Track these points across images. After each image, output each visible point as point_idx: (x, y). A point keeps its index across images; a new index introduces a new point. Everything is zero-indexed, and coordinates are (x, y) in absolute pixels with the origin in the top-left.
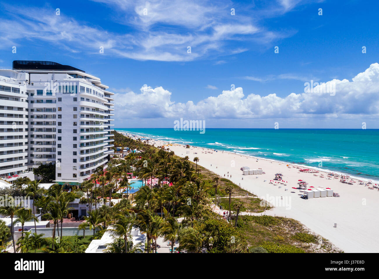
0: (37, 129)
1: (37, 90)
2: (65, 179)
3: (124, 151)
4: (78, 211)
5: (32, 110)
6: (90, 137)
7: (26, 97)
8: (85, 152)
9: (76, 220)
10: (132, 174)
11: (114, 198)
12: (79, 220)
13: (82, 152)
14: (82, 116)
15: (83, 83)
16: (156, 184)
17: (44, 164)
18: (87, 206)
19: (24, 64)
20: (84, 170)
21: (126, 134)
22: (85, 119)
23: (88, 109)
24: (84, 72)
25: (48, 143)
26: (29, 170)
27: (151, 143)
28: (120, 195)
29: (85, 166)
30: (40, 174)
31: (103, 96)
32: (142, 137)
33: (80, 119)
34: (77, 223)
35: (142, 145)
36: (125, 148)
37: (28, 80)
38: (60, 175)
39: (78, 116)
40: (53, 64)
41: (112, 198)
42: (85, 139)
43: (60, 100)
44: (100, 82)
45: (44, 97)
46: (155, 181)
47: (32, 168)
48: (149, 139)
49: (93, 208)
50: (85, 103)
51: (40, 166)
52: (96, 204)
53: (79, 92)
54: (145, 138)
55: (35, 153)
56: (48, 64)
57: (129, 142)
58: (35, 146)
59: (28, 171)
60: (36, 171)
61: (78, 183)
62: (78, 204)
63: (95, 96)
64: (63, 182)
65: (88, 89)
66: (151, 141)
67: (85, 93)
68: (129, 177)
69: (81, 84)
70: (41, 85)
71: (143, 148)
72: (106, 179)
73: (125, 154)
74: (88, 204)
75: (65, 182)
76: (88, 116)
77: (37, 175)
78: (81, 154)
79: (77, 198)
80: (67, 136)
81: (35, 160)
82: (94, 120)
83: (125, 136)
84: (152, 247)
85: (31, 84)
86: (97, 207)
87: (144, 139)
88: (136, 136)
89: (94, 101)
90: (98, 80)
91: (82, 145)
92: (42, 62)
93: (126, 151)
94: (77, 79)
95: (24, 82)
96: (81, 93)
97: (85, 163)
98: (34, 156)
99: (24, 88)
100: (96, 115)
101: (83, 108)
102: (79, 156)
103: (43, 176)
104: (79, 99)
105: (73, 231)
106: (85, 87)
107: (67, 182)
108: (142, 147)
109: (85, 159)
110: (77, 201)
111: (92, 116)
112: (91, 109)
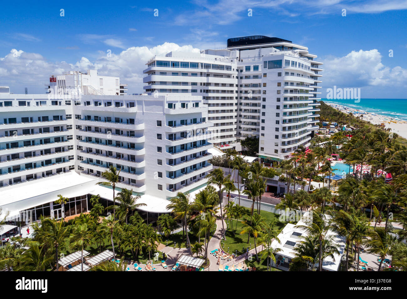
0: (244, 103)
1: (246, 66)
2: (267, 154)
3: (331, 126)
4: (277, 187)
5: (241, 86)
6: (293, 113)
7: (235, 74)
8: (287, 128)
9: (275, 196)
10: (338, 156)
11: (315, 181)
12: (277, 196)
13: (284, 129)
14: (286, 91)
15: (288, 56)
16: (368, 172)
17: (250, 137)
18: (286, 185)
19: (236, 41)
20: (286, 147)
21: (335, 106)
22: (289, 95)
23: (292, 84)
24: (291, 42)
25: (254, 117)
26: (238, 141)
27: (366, 118)
28: (322, 179)
29: (286, 143)
30: (246, 146)
31: (309, 68)
32: (356, 110)
33: (283, 95)
34: (275, 199)
35: (354, 121)
36: (332, 123)
37: (239, 57)
38: (262, 149)
39: (282, 92)
40: (261, 38)
41: (312, 180)
42: (287, 116)
43: (265, 75)
44: (308, 51)
45: (252, 72)
46: (366, 169)
47: (240, 139)
48: (364, 113)
49: (292, 188)
50: (290, 78)
51: (246, 138)
52: (295, 184)
53: (284, 66)
54: (359, 112)
55: (242, 126)
56: (256, 38)
57: (338, 117)
58: (243, 120)
59: (236, 142)
60: (243, 143)
61: (279, 159)
62: (277, 181)
63: (301, 69)
64: (265, 156)
65: (293, 63)
66: (367, 116)
67: (290, 68)
68: (334, 159)
69: (286, 58)
70: (249, 61)
71: (356, 125)
72: (306, 161)
73: (332, 130)
74: (287, 183)
75: (267, 157)
76: (292, 91)
77: (243, 146)
78: (283, 131)
79: (277, 175)
80: (270, 112)
81: (242, 132)
82: (298, 95)
83: (335, 108)
84: (354, 249)
85: (241, 61)
86: (295, 188)
87: (357, 113)
88: (348, 109)
89: (300, 75)
90: (305, 49)
91: (284, 121)
92: (251, 37)
93: (333, 126)
94: (283, 52)
95: (235, 59)
96: (286, 67)
97: (286, 140)
98: (242, 128)
99: (235, 66)
100: (301, 90)
101: (286, 83)
102: (281, 133)
103: (248, 148)
104: (283, 74)
105: (271, 207)
106: (290, 61)
107: (269, 157)
108: (354, 124)
109: (287, 136)
110: (276, 178)
111: (296, 91)
112: (295, 84)
